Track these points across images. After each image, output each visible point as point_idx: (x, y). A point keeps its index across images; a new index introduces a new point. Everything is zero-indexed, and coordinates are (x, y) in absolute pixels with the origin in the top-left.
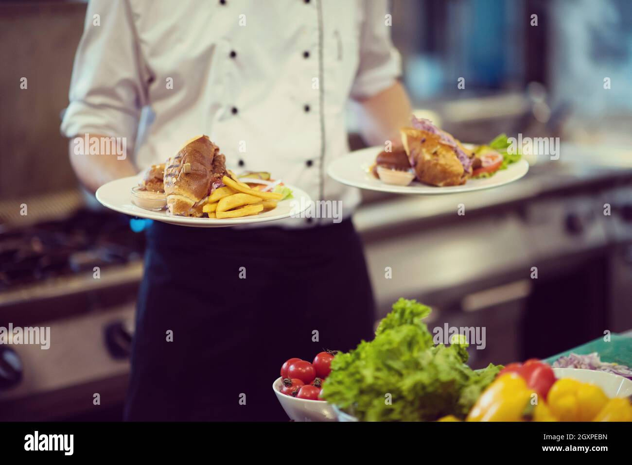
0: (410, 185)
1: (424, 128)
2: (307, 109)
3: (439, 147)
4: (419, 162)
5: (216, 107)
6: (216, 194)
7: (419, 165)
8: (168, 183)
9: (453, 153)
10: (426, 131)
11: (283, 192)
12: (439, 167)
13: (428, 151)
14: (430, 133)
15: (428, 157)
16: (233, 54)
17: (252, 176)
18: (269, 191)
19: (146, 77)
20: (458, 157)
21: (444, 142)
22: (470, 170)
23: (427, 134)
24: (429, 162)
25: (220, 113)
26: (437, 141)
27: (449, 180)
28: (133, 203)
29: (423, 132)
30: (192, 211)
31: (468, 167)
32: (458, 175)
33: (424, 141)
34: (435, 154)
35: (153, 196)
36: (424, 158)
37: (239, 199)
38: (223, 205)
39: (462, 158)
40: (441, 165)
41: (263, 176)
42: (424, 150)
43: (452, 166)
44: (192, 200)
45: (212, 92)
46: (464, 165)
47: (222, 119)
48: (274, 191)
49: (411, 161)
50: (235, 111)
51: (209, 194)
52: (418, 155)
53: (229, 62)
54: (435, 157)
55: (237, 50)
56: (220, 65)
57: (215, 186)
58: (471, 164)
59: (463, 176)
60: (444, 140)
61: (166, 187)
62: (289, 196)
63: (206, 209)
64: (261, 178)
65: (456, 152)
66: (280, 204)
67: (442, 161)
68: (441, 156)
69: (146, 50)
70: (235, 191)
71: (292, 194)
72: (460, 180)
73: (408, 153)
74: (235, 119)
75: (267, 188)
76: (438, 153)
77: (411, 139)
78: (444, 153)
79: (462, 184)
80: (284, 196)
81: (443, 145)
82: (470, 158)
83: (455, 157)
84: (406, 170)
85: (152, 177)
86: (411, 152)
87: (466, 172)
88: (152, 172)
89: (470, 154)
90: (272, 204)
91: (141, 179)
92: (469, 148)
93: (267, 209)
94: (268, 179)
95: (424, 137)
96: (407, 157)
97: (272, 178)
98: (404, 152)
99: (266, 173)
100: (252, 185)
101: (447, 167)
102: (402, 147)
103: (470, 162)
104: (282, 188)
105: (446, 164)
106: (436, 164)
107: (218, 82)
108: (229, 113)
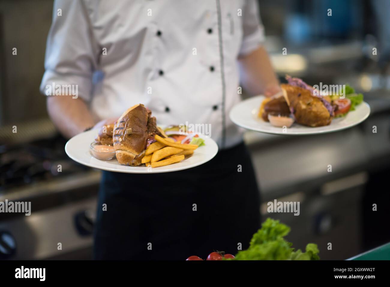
0: (291, 127)
1: (297, 85)
2: (212, 69)
3: (311, 99)
4: (298, 110)
5: (148, 70)
6: (151, 148)
7: (298, 113)
8: (116, 142)
9: (321, 103)
10: (300, 87)
11: (198, 142)
12: (313, 114)
13: (304, 103)
14: (303, 89)
15: (304, 107)
16: (159, 34)
18: (188, 142)
20: (325, 105)
22: (333, 114)
23: (301, 90)
24: (305, 110)
25: (151, 75)
27: (319, 123)
29: (297, 89)
30: (134, 161)
31: (332, 112)
32: (326, 118)
33: (299, 95)
34: (309, 104)
36: (301, 107)
37: (167, 151)
38: (156, 157)
39: (327, 106)
40: (314, 112)
42: (301, 102)
43: (322, 112)
44: (133, 154)
46: (329, 111)
47: (152, 79)
48: (192, 141)
49: (291, 109)
50: (161, 73)
51: (146, 148)
52: (296, 105)
53: (157, 39)
54: (309, 107)
55: (162, 30)
56: (150, 41)
57: (149, 142)
58: (333, 109)
59: (329, 119)
62: (202, 144)
63: (144, 161)
65: (322, 101)
66: (197, 151)
67: (314, 109)
68: (313, 106)
70: (164, 145)
71: (205, 143)
72: (327, 121)
73: (289, 104)
74: (161, 79)
75: (186, 139)
76: (311, 103)
77: (289, 93)
78: (315, 103)
79: (328, 124)
80: (198, 145)
82: (332, 105)
83: (323, 106)
84: (288, 116)
86: (291, 103)
87: (331, 115)
90: (190, 152)
93: (188, 156)
95: (299, 92)
96: (288, 107)
98: (285, 103)
101: (318, 113)
104: (197, 139)
105: (318, 111)
106: (310, 112)
107: (149, 53)
108: (157, 74)
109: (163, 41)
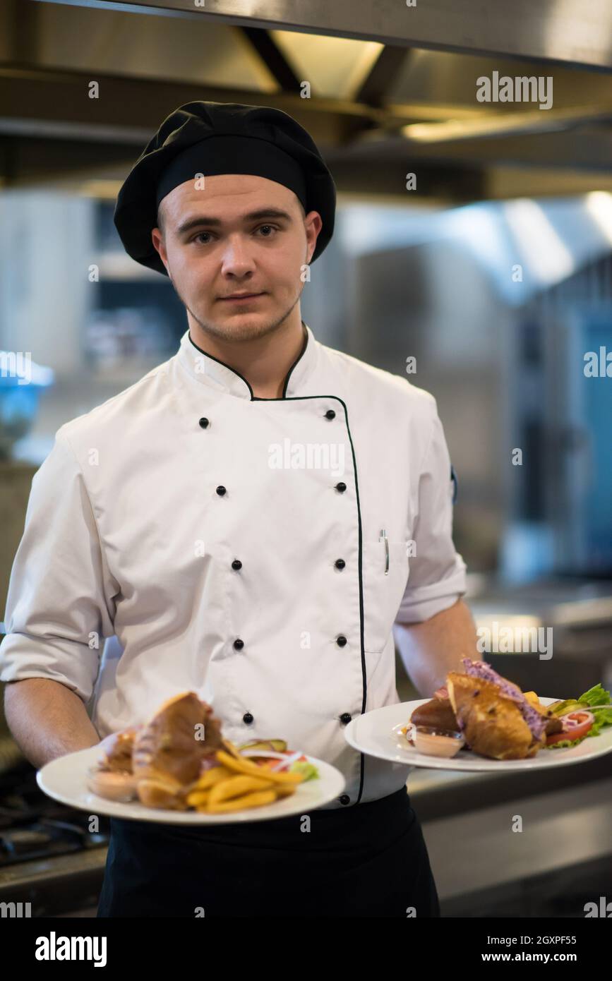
0: (455, 757)
1: (480, 673)
2: (342, 641)
3: (496, 703)
4: (470, 723)
5: (211, 639)
6: (208, 777)
7: (469, 729)
8: (140, 763)
9: (517, 711)
10: (482, 680)
11: (304, 771)
12: (496, 733)
13: (482, 709)
14: (488, 682)
15: (481, 717)
16: (237, 566)
17: (260, 746)
18: (285, 769)
19: (111, 594)
20: (525, 718)
21: (505, 696)
22: (543, 737)
23: (483, 684)
24: (483, 723)
25: (218, 648)
26: (495, 694)
27: (510, 751)
28: (91, 790)
29: (477, 681)
30: (174, 802)
31: (539, 732)
32: (523, 744)
33: (477, 694)
34: (492, 712)
35: (117, 780)
36: (476, 717)
37: (240, 783)
38: (217, 793)
39: (529, 720)
40: (500, 729)
41: (276, 745)
42: (477, 707)
43: (516, 731)
44: (171, 787)
45: (204, 620)
46: (532, 730)
47: (220, 657)
48: (292, 769)
49: (459, 722)
50: (239, 645)
51: (197, 776)
52: (469, 713)
53: (231, 576)
54: (492, 718)
55: (243, 559)
56: (219, 580)
57: (205, 764)
58: (544, 728)
59: (531, 746)
60: (507, 692)
61: (136, 768)
62: (312, 776)
63: (194, 800)
64: (273, 750)
65: (522, 710)
66: (302, 788)
67: (501, 724)
68: (500, 716)
70: (233, 772)
71: (319, 773)
72: (527, 751)
73: (455, 712)
74: (238, 656)
75: (282, 764)
76: (497, 711)
77: (459, 690)
78: (504, 711)
79: (530, 756)
80: (306, 776)
81: (504, 701)
82: (544, 719)
83: (521, 719)
84: (451, 736)
85: (118, 752)
86: (458, 709)
87: (535, 739)
88: (120, 741)
89: (544, 713)
90: (288, 788)
91: (100, 752)
92: (547, 703)
93: (282, 796)
94: (284, 751)
95: (479, 687)
96: (454, 716)
97: (289, 748)
98: (450, 708)
99: (280, 741)
100: (256, 760)
101: (508, 732)
102: (448, 700)
103: (542, 725)
104: (303, 764)
105: (507, 728)
106: (492, 728)
107: (214, 604)
108: (231, 648)
109: (245, 581)
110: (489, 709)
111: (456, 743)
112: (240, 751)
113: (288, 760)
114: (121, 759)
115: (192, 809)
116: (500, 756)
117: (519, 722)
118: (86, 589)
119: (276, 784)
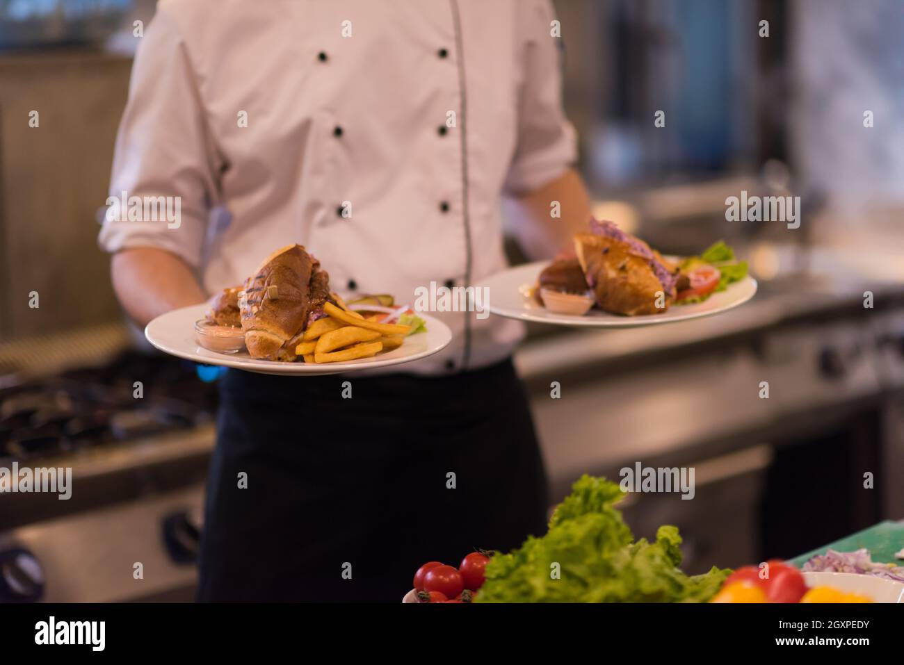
0: (587, 314)
1: (607, 232)
2: (445, 207)
3: (628, 259)
4: (600, 281)
5: (314, 206)
6: (315, 328)
7: (600, 286)
8: (246, 314)
9: (648, 267)
10: (610, 238)
11: (411, 324)
12: (628, 289)
13: (613, 265)
14: (616, 240)
15: (612, 274)
16: (338, 132)
17: (367, 301)
18: (392, 322)
19: (217, 164)
20: (655, 273)
21: (635, 253)
22: (674, 292)
23: (612, 242)
24: (614, 280)
25: (320, 215)
26: (625, 251)
27: (643, 307)
28: (199, 344)
29: (605, 239)
30: (282, 353)
31: (670, 288)
32: (656, 299)
33: (606, 252)
34: (623, 269)
35: (225, 333)
36: (607, 275)
37: (347, 334)
38: (324, 344)
39: (661, 276)
40: (631, 285)
41: (383, 300)
42: (607, 264)
43: (647, 287)
44: (280, 338)
45: (309, 186)
46: (664, 285)
47: (323, 223)
48: (399, 321)
49: (589, 280)
50: (340, 211)
51: (305, 329)
52: (598, 271)
53: (332, 143)
54: (623, 275)
55: (345, 125)
56: (320, 147)
57: (313, 316)
58: (675, 283)
59: (663, 300)
60: (635, 249)
61: (243, 319)
62: (420, 329)
63: (300, 350)
64: (380, 304)
65: (653, 266)
66: (408, 341)
67: (633, 280)
68: (631, 272)
69: (216, 127)
70: (341, 324)
71: (426, 326)
72: (659, 305)
73: (584, 268)
74: (341, 223)
75: (390, 318)
76: (627, 268)
77: (588, 249)
78: (635, 267)
79: (661, 310)
80: (413, 330)
81: (634, 257)
82: (673, 275)
83: (652, 274)
84: (581, 293)
85: (225, 306)
86: (589, 267)
87: (667, 294)
88: (224, 299)
89: (673, 270)
90: (396, 341)
91: (208, 309)
92: (672, 262)
93: (389, 348)
94: (391, 305)
95: (608, 245)
96: (583, 275)
97: (396, 303)
98: (579, 268)
99: (388, 296)
100: (365, 314)
101: (640, 288)
102: (577, 260)
103: (673, 281)
104: (411, 317)
105: (639, 284)
106: (624, 284)
107: (317, 171)
108: (333, 215)
109: (348, 148)
110: (620, 265)
111: (587, 300)
112: (347, 305)
113: (394, 313)
114: (229, 313)
115: (300, 359)
116: (632, 312)
117: (651, 278)
118: (190, 158)
119: (384, 335)
